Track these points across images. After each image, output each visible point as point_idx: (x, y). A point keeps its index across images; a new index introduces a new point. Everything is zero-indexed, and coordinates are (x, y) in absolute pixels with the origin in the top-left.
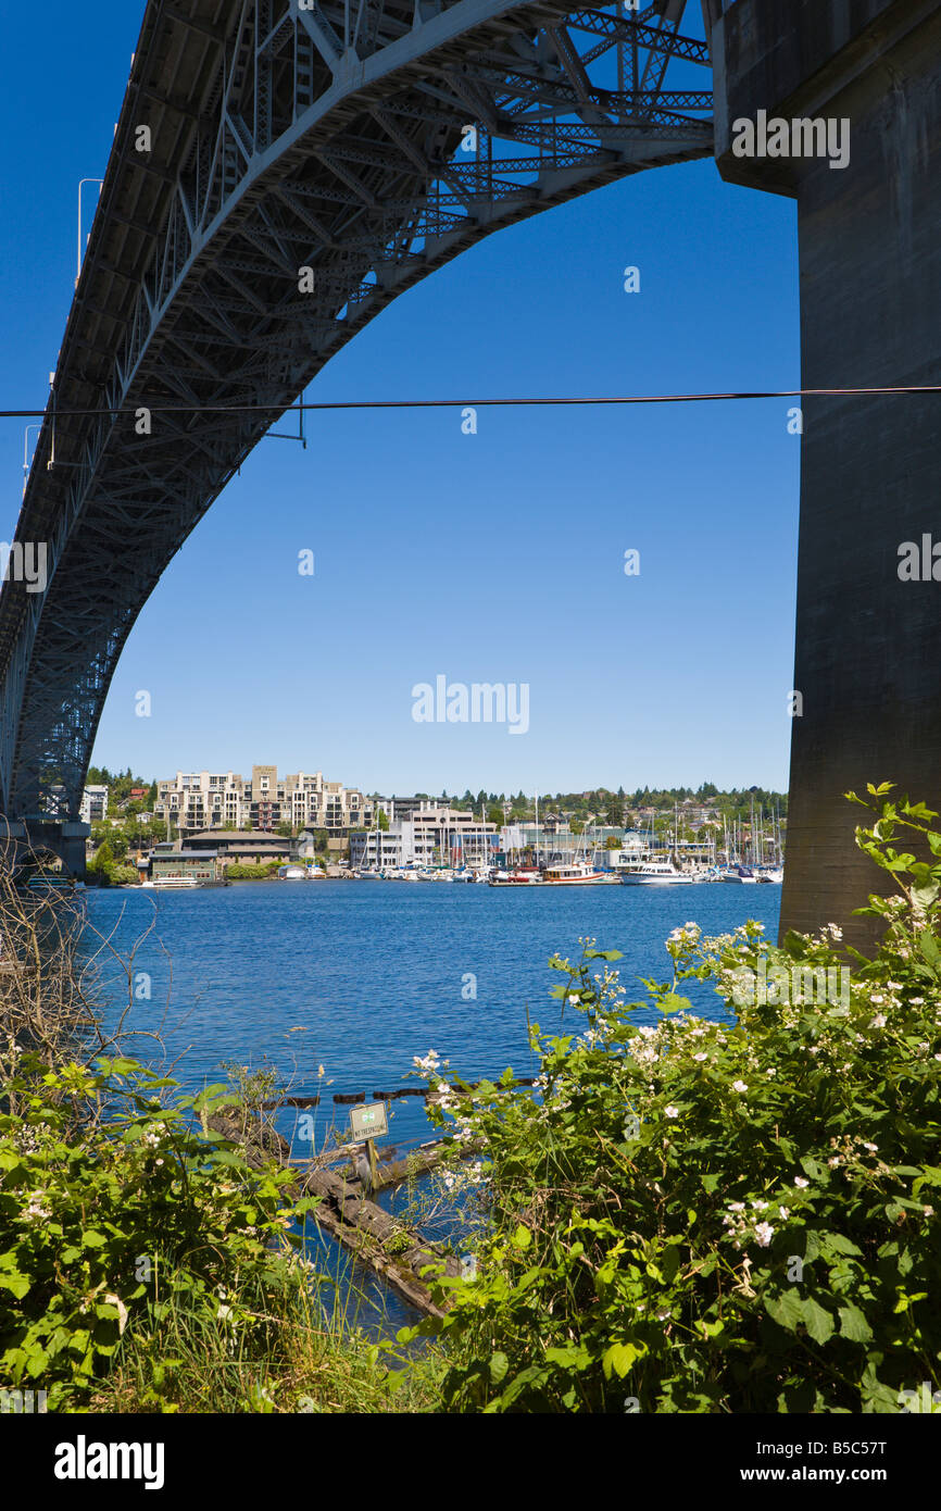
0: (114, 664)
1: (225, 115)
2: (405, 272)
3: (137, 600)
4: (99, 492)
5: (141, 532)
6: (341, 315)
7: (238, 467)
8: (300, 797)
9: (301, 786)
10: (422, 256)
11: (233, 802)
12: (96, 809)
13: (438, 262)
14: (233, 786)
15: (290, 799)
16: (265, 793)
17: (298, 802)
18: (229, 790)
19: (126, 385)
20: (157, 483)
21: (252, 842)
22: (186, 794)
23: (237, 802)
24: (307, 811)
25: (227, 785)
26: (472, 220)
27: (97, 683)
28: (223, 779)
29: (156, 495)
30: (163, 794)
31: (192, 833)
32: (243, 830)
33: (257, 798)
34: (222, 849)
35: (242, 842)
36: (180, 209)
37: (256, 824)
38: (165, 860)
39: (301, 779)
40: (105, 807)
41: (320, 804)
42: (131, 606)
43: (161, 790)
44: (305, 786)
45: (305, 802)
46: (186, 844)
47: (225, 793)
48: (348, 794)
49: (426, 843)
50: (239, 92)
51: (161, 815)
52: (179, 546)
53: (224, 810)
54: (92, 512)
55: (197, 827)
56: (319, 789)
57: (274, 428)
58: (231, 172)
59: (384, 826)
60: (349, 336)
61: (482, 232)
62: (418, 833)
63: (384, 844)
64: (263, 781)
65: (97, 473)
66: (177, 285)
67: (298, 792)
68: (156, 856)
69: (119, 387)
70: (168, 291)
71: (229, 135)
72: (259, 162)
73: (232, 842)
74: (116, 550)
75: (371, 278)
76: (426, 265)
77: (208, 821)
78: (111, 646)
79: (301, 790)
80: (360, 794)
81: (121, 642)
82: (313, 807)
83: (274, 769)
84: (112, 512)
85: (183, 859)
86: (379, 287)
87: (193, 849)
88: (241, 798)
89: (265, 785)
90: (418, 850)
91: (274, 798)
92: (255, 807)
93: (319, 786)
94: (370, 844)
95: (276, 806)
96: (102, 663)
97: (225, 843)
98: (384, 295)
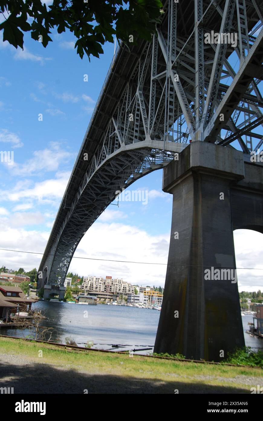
0: (75, 250)
1: (103, 146)
2: (138, 176)
3: (81, 236)
4: (74, 213)
5: (83, 222)
6: (126, 182)
7: (104, 210)
8: (117, 285)
9: (117, 282)
10: (141, 173)
11: (101, 285)
12: (68, 283)
13: (145, 175)
14: (101, 281)
15: (114, 285)
16: (108, 283)
17: (116, 286)
18: (100, 282)
19: (81, 193)
20: (87, 212)
21: (104, 295)
22: (90, 281)
23: (102, 285)
24: (118, 288)
25: (100, 280)
26: (151, 168)
27: (71, 254)
28: (99, 279)
29: (86, 215)
30: (84, 281)
31: (90, 291)
32: (102, 292)
33: (106, 284)
34: (97, 296)
35: (102, 295)
36: (94, 160)
37: (105, 290)
38: (82, 297)
39: (117, 280)
40: (71, 283)
41: (121, 287)
42: (80, 238)
43: (84, 280)
44: (118, 282)
45: (118, 286)
46: (89, 294)
47: (99, 282)
48: (128, 285)
49: (146, 299)
50: (107, 142)
51: (83, 286)
52: (91, 225)
53: (98, 287)
54: (72, 217)
55: (91, 290)
56: (122, 283)
57: (112, 203)
58: (104, 156)
59: (136, 293)
60: (127, 187)
61: (153, 170)
62: (145, 296)
63: (136, 298)
64: (108, 280)
65: (74, 210)
66: (92, 175)
67: (116, 283)
68: (80, 296)
69: (80, 193)
70: (91, 176)
71: (104, 149)
72: (109, 157)
73: (99, 294)
74: (77, 225)
75: (132, 176)
76: (142, 175)
77: (94, 289)
78: (74, 246)
79: (117, 283)
80: (131, 285)
81: (77, 245)
82: (120, 287)
83: (111, 277)
84: (77, 218)
85: (86, 298)
86: (133, 178)
87: (90, 295)
88: (103, 284)
89: (109, 281)
90: (145, 300)
91: (111, 285)
92: (106, 286)
93: (121, 282)
94: (132, 298)
95: (110, 286)
96: (72, 250)
97: (97, 294)
98: (134, 180)
